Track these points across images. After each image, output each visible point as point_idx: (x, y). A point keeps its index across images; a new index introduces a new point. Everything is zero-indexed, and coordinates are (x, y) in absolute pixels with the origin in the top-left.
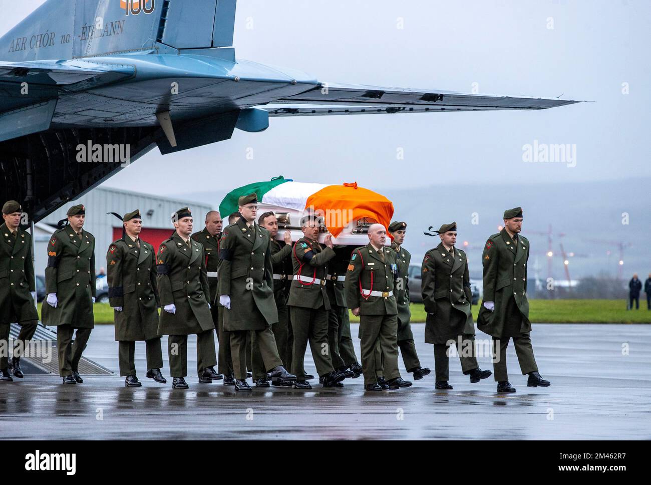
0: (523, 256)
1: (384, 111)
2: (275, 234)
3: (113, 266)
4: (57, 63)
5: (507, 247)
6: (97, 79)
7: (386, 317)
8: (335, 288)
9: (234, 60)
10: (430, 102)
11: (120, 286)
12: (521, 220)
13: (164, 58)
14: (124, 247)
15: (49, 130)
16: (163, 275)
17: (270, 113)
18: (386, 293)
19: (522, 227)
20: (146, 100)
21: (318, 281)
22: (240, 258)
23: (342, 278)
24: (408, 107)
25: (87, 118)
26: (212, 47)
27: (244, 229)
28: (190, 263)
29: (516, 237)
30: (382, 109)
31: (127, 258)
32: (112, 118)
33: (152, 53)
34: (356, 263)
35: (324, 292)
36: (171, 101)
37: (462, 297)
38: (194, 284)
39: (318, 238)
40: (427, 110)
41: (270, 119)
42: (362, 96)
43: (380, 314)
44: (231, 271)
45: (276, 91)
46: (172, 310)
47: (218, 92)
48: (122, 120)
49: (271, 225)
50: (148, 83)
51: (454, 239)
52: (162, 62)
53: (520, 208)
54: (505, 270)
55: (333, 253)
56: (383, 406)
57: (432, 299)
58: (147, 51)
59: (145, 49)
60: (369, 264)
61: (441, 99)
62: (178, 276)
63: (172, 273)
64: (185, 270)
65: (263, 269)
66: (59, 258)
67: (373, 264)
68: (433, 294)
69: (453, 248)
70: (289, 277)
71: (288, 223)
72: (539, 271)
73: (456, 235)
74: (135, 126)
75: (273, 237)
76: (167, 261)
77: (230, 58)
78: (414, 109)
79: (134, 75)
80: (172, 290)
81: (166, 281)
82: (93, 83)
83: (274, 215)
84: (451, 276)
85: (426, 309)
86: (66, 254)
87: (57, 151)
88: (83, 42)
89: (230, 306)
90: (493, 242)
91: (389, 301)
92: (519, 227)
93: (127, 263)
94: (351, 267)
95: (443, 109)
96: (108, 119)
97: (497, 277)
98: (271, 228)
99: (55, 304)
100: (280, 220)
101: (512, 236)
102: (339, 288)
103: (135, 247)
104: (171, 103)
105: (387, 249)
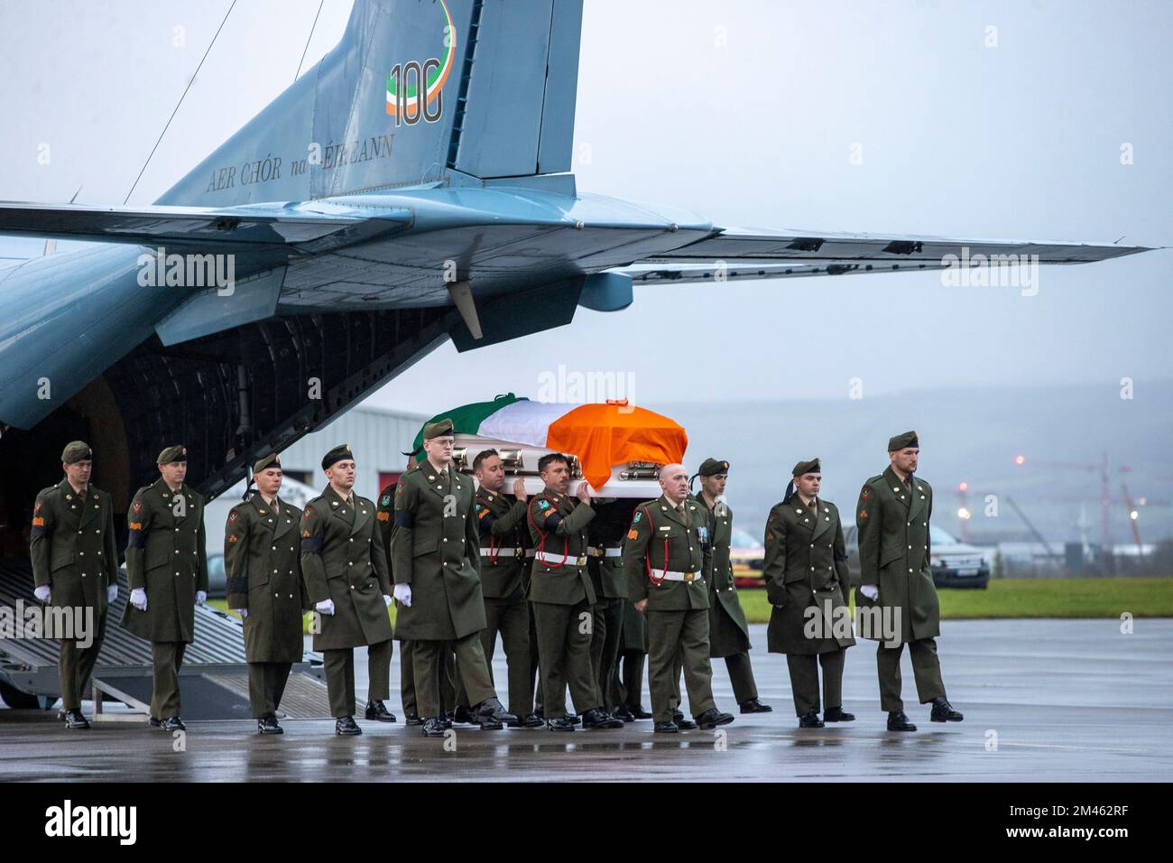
0: (922, 510)
1: (823, 271)
2: (500, 485)
3: (233, 544)
4: (286, 206)
5: (894, 496)
6: (350, 232)
7: (690, 613)
8: (602, 568)
9: (574, 194)
10: (901, 254)
11: (243, 575)
12: (917, 453)
13: (459, 193)
14: (251, 514)
15: (274, 317)
16: (310, 554)
17: (634, 279)
18: (690, 575)
19: (919, 464)
20: (430, 265)
21: (572, 560)
22: (426, 523)
23: (615, 552)
24: (863, 264)
25: (336, 295)
26: (537, 173)
27: (432, 478)
28: (353, 533)
29: (910, 478)
30: (820, 268)
31: (255, 531)
32: (376, 295)
33: (439, 187)
34: (641, 526)
35: (586, 578)
36: (472, 265)
37: (833, 579)
38: (360, 567)
39: (567, 488)
40: (896, 268)
41: (635, 289)
42: (787, 248)
43: (682, 609)
44: (413, 544)
45: (646, 243)
46: (328, 609)
47: (551, 247)
48: (394, 297)
49: (494, 471)
50: (436, 236)
51: (816, 485)
52: (457, 202)
53: (913, 432)
54: (894, 533)
55: (592, 513)
56: (835, 764)
57: (780, 583)
58: (432, 184)
59: (428, 181)
60: (662, 529)
61: (919, 250)
62: (332, 555)
63: (325, 550)
64: (345, 544)
65: (463, 540)
66: (146, 533)
67: (668, 528)
68: (783, 576)
69: (815, 500)
70: (528, 553)
71: (521, 466)
72: (1088, 530)
73: (819, 479)
74: (414, 306)
75: (498, 490)
76: (317, 531)
77: (567, 189)
78: (874, 266)
79: (411, 223)
80: (327, 576)
81: (316, 564)
82: (345, 238)
83: (497, 454)
84: (812, 546)
85: (771, 600)
86: (159, 526)
87: (287, 350)
88: (326, 171)
89: (411, 602)
90: (872, 489)
91: (694, 588)
92: (914, 463)
93: (256, 539)
94: (633, 534)
95: (922, 267)
96: (369, 296)
97: (880, 545)
98: (493, 475)
99: (143, 604)
100: (507, 462)
101: (902, 478)
102: (609, 569)
103: (270, 513)
104: (472, 268)
105: (691, 504)
